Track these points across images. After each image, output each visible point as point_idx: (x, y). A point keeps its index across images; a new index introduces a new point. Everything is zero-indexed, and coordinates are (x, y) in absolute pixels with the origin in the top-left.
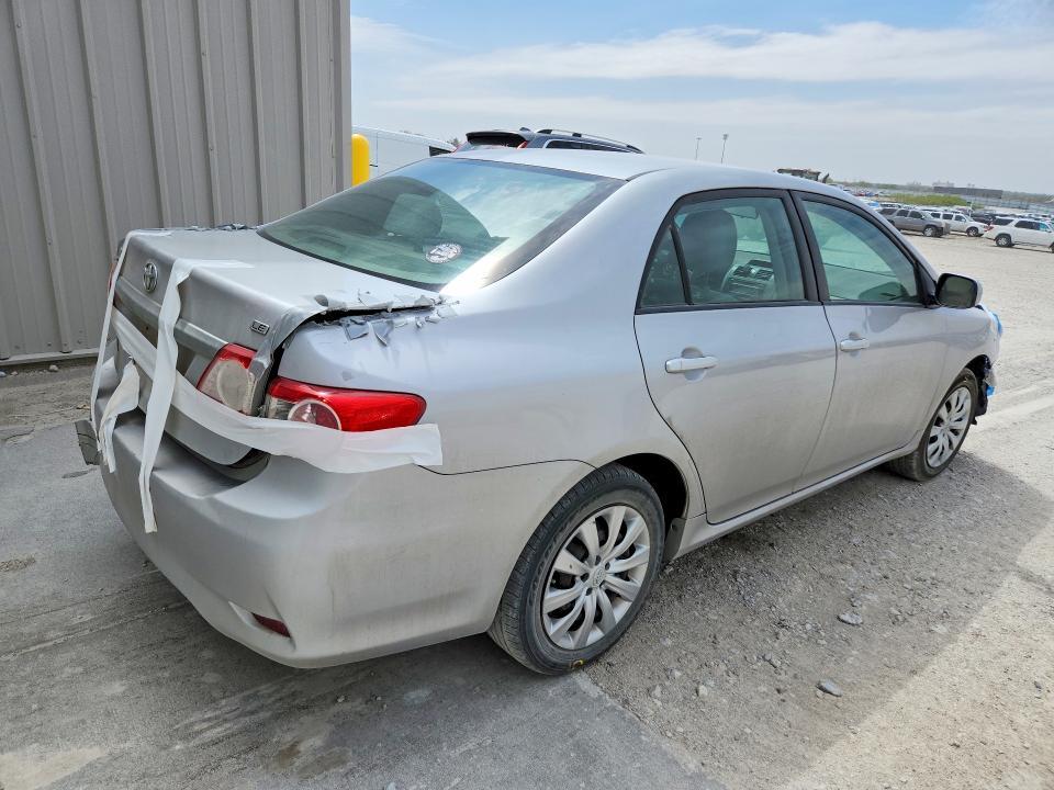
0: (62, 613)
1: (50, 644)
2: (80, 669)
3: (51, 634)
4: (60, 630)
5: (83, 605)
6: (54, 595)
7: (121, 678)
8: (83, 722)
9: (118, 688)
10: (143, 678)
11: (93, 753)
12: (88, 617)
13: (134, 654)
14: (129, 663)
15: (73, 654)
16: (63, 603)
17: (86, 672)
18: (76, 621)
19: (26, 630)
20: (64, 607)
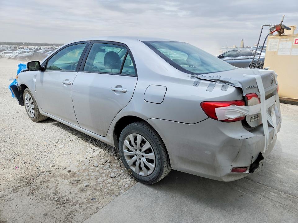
0: (277, 200)
1: (286, 194)
2: (284, 184)
3: (285, 196)
4: (281, 195)
5: (270, 198)
6: (275, 207)
7: (277, 176)
8: (290, 175)
9: (279, 175)
10: (272, 173)
11: (292, 171)
12: (272, 193)
13: (269, 178)
14: (272, 177)
15: (283, 188)
16: (275, 202)
17: (283, 182)
18: (275, 195)
19: (290, 203)
20: (275, 201)
